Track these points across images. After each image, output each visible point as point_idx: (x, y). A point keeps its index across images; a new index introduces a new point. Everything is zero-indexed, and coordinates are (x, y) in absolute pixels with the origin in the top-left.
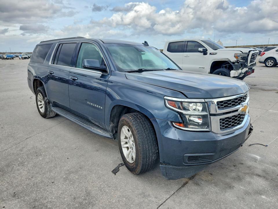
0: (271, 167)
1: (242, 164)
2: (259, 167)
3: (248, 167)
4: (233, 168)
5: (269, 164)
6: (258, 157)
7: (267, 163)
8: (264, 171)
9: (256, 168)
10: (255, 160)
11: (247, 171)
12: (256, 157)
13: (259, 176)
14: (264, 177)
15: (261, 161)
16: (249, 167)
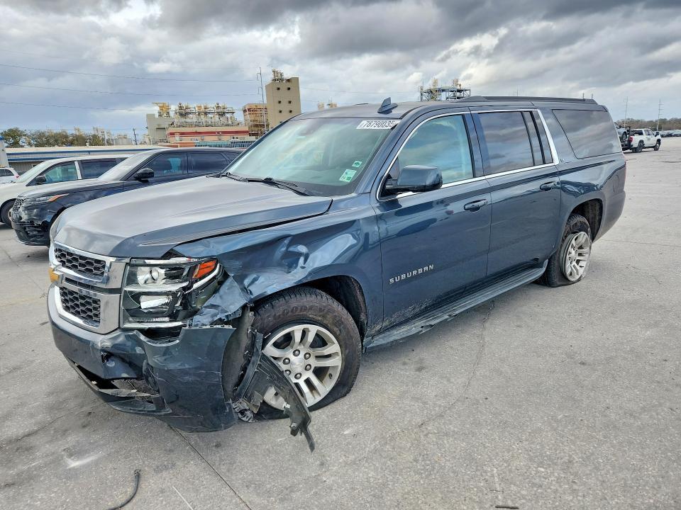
0: (25, 468)
1: (84, 427)
2: (48, 448)
3: (66, 430)
4: (87, 409)
5: (36, 470)
6: (74, 464)
7: (40, 467)
8: (29, 449)
9: (51, 442)
10: (73, 453)
11: (56, 425)
12: (78, 459)
13: (29, 435)
14: (18, 440)
15: (57, 461)
16: (65, 432)
